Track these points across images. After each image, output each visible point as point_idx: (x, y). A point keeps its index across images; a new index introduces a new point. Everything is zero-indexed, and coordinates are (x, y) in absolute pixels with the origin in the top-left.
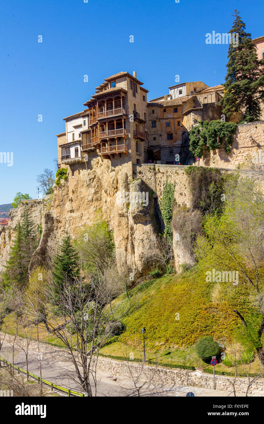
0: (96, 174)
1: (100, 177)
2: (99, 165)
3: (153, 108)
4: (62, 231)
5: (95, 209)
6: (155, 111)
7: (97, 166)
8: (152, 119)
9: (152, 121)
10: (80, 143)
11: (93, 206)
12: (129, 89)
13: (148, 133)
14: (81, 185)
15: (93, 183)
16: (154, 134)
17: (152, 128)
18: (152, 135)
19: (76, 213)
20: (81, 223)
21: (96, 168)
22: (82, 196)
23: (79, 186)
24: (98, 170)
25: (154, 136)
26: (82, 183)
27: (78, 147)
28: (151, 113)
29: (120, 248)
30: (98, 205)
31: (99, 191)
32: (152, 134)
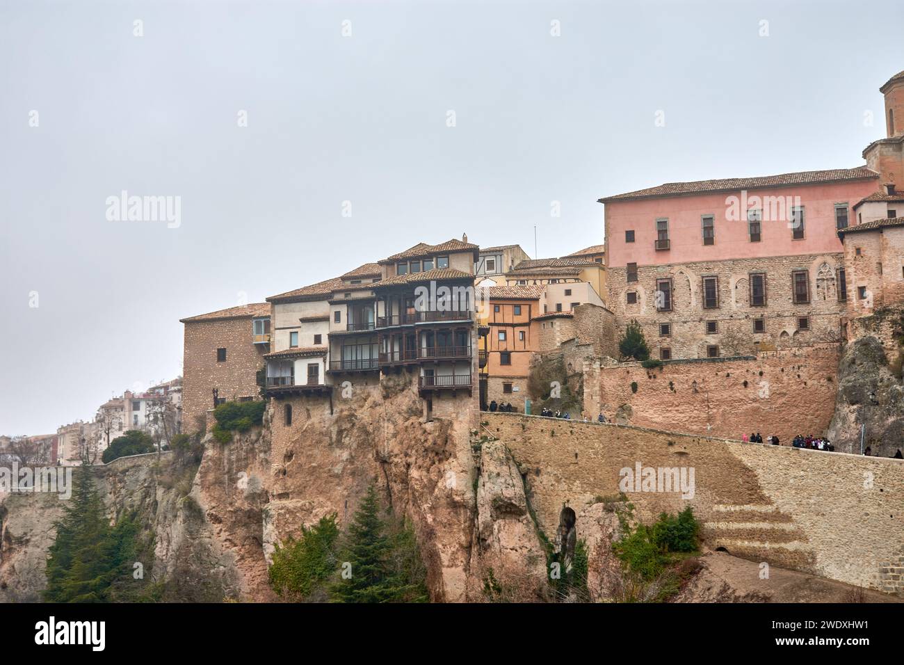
0: (356, 421)
1: (370, 429)
2: (367, 405)
4: (226, 540)
5: (345, 493)
7: (362, 407)
10: (320, 353)
11: (344, 487)
14: (314, 441)
15: (348, 439)
19: (295, 500)
20: (311, 521)
21: (355, 410)
22: (314, 464)
23: (308, 443)
24: (362, 413)
26: (317, 438)
27: (318, 364)
29: (452, 566)
30: (355, 484)
31: (360, 456)
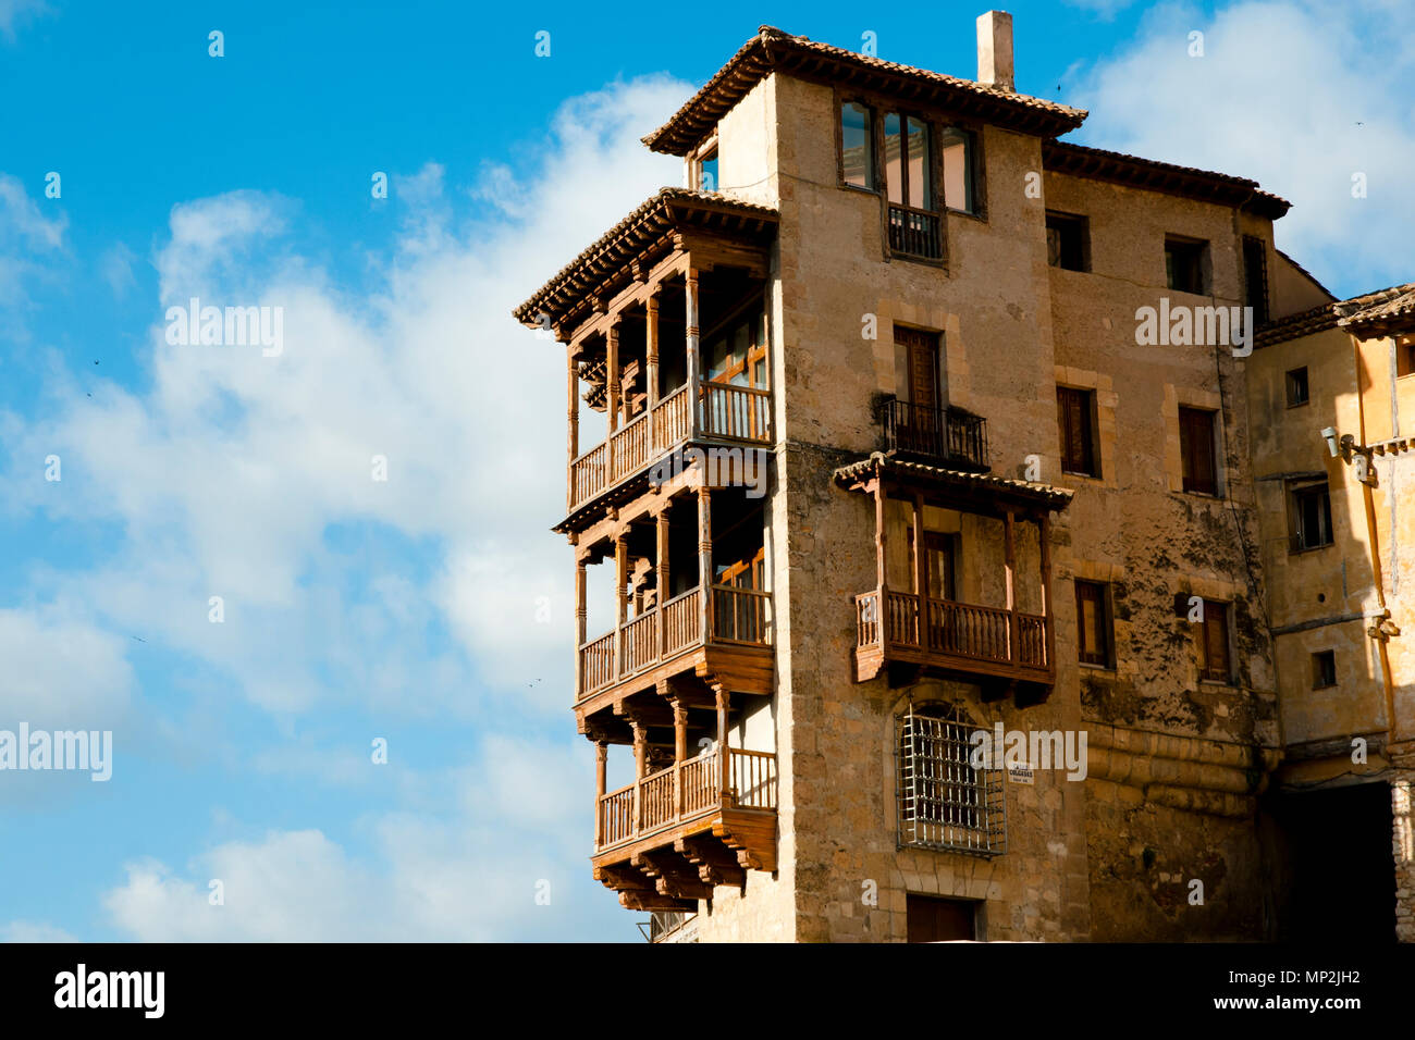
3: (1296, 352)
6: (1311, 376)
8: (1289, 466)
9: (1294, 481)
12: (803, 194)
13: (1253, 611)
16: (1321, 623)
17: (1296, 549)
18: (1302, 627)
25: (1317, 641)
28: (1276, 408)
32: (1295, 619)
